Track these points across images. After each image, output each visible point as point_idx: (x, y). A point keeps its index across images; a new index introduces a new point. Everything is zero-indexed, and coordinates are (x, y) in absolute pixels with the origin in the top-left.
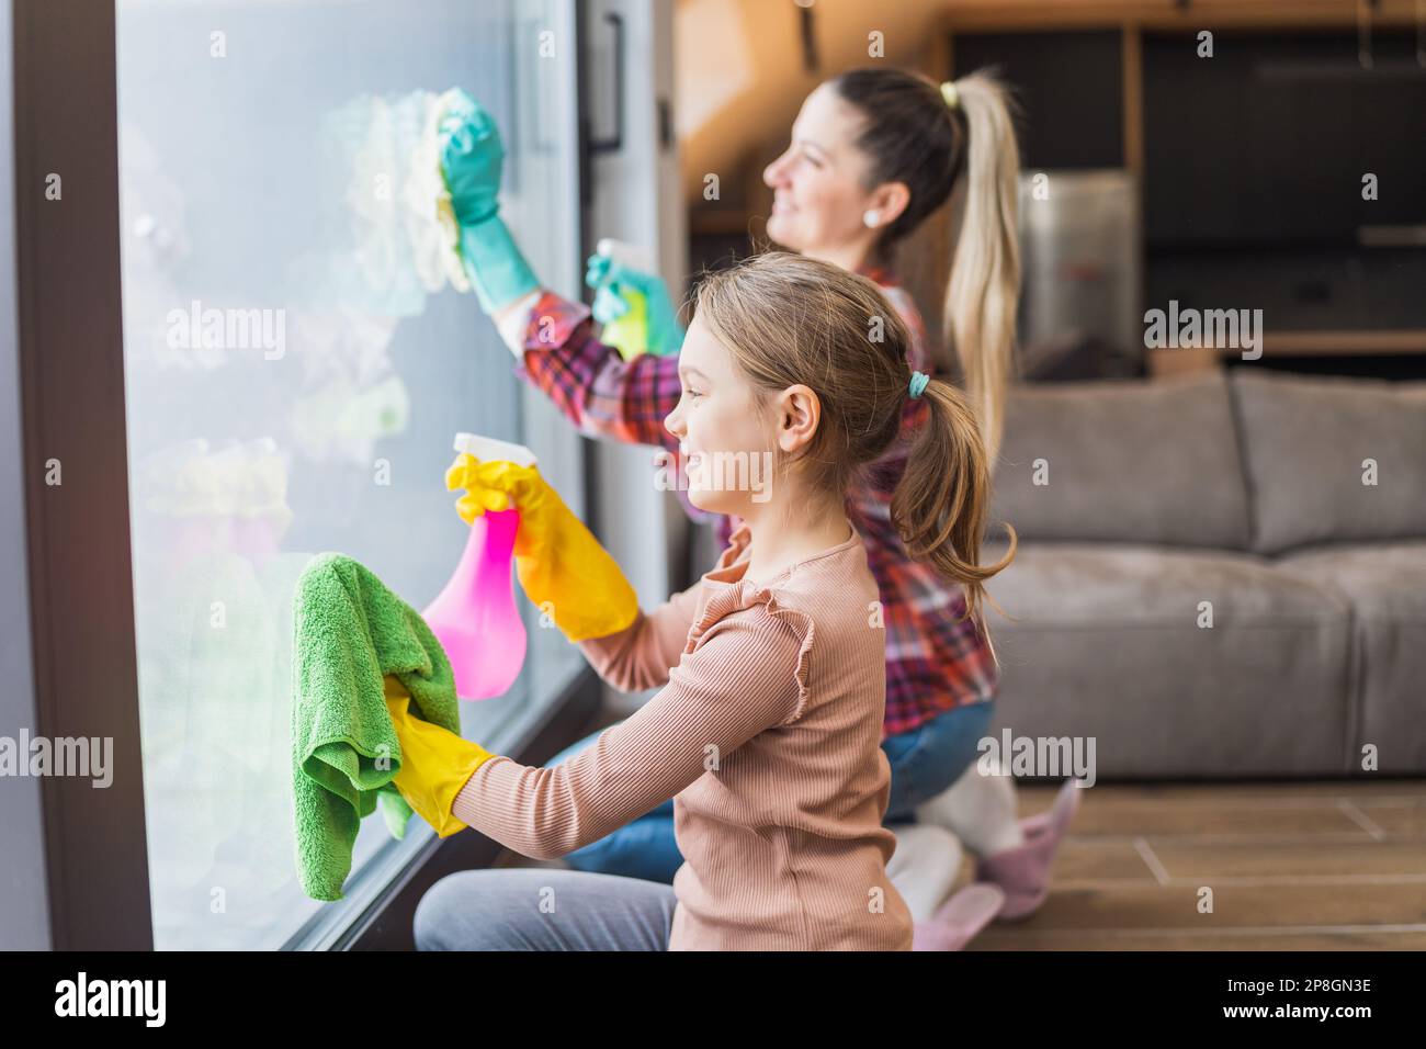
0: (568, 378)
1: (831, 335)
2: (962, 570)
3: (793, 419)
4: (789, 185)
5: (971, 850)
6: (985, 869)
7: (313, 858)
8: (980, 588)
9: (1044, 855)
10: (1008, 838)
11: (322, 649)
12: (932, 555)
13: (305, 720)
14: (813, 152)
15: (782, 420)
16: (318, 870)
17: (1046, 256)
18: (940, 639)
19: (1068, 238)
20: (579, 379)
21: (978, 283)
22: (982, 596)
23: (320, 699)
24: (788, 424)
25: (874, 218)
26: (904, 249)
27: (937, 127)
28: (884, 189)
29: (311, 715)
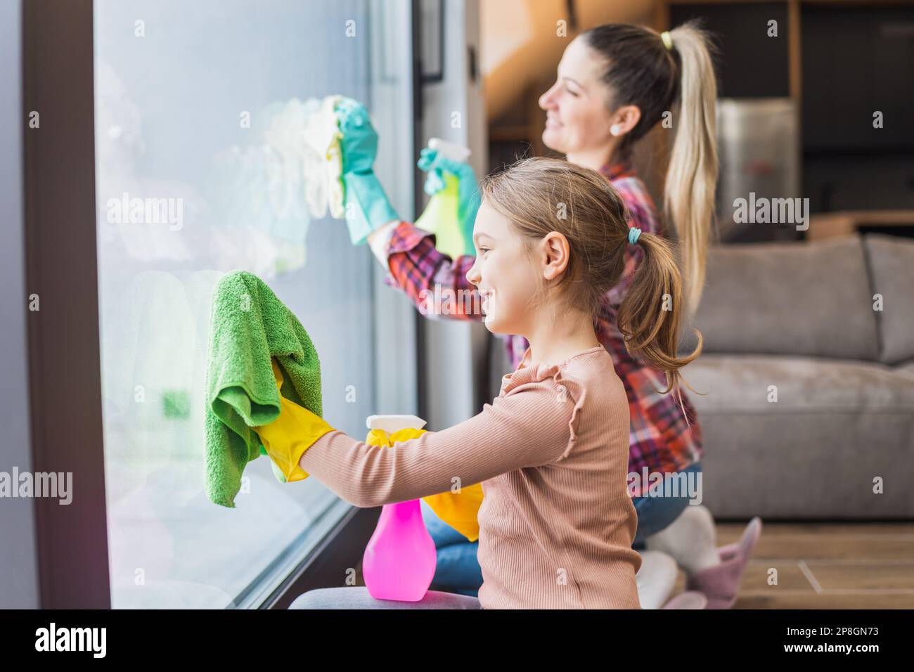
0: (417, 273)
1: (573, 199)
2: (666, 360)
3: (551, 258)
4: (556, 109)
5: (682, 567)
6: (693, 582)
7: (218, 474)
8: (677, 373)
9: (735, 572)
10: (710, 560)
11: (230, 325)
12: (644, 349)
13: (214, 373)
14: (572, 86)
15: (545, 258)
16: (221, 483)
17: (734, 157)
18: (664, 422)
19: (749, 145)
20: (424, 274)
21: (688, 173)
22: (678, 378)
23: (225, 357)
24: (549, 261)
25: (617, 130)
26: (639, 148)
27: (659, 65)
28: (623, 110)
29: (218, 369)
